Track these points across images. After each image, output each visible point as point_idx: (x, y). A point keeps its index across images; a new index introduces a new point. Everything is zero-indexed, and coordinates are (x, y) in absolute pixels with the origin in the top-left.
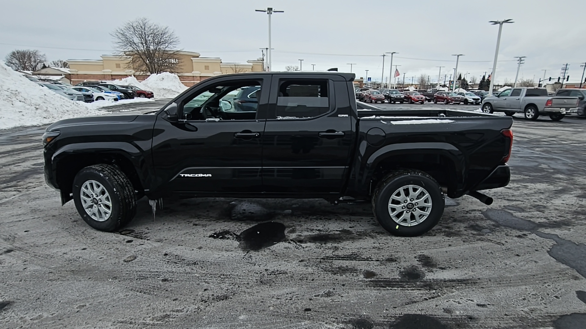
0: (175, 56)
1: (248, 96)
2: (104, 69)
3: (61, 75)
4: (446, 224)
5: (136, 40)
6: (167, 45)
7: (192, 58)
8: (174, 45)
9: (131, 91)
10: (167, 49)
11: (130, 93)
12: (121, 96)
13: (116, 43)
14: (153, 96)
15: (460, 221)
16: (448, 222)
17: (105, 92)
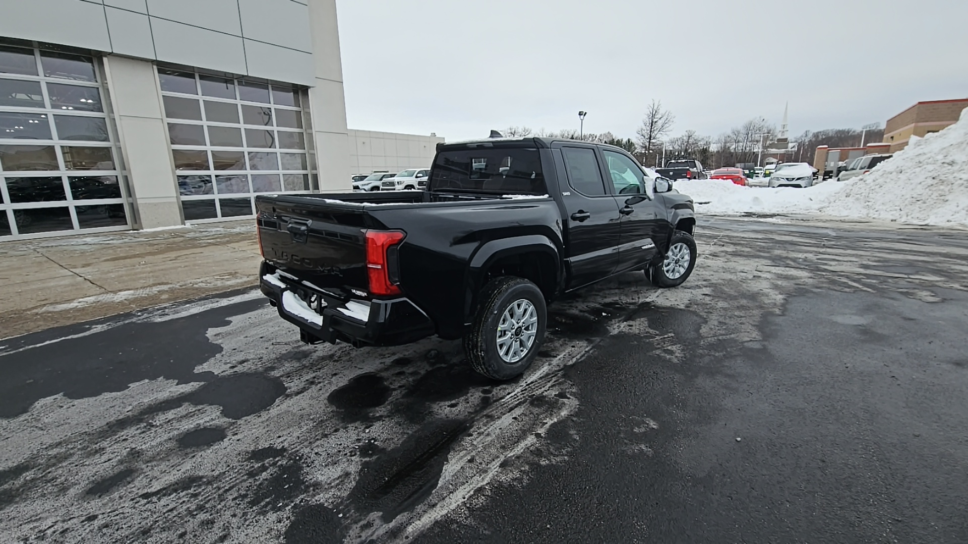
4: (341, 348)
15: (323, 358)
16: (340, 352)
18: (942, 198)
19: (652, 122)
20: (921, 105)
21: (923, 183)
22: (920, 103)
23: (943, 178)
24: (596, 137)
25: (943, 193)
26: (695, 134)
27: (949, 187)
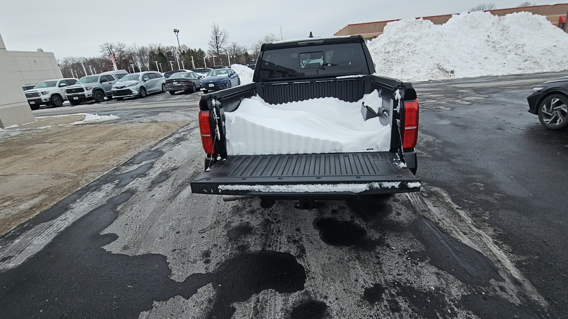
18: (390, 68)
19: (216, 37)
20: (349, 26)
21: (381, 62)
22: (349, 25)
23: (387, 59)
24: (176, 48)
25: (390, 66)
26: (237, 44)
27: (391, 63)
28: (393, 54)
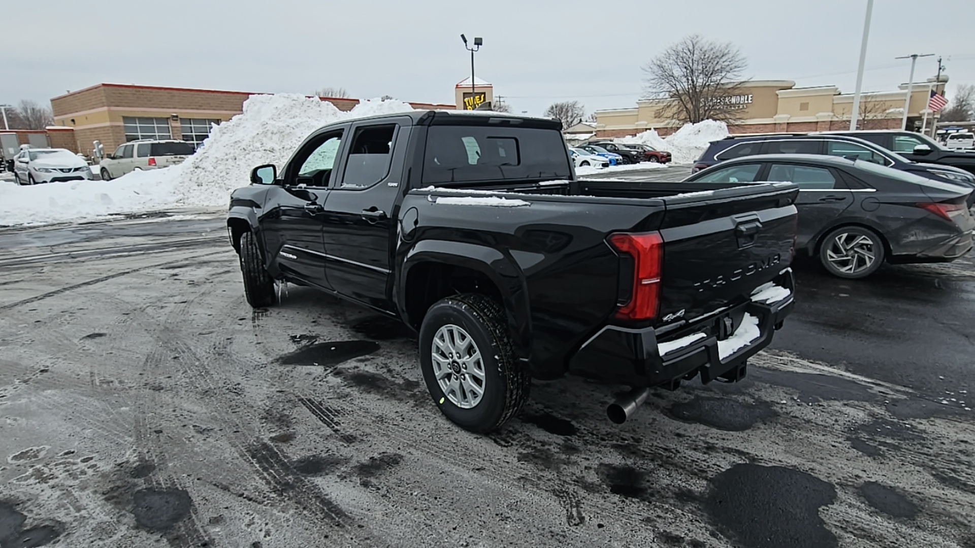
0: (737, 92)
1: (715, 157)
2: (637, 121)
3: (591, 132)
5: (678, 72)
6: (723, 74)
7: (777, 92)
8: (735, 73)
9: (635, 153)
10: (722, 82)
11: (633, 156)
12: (617, 160)
13: (649, 81)
14: (670, 160)
17: (598, 155)
22: (104, 85)
28: (283, 154)
